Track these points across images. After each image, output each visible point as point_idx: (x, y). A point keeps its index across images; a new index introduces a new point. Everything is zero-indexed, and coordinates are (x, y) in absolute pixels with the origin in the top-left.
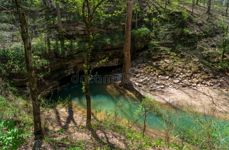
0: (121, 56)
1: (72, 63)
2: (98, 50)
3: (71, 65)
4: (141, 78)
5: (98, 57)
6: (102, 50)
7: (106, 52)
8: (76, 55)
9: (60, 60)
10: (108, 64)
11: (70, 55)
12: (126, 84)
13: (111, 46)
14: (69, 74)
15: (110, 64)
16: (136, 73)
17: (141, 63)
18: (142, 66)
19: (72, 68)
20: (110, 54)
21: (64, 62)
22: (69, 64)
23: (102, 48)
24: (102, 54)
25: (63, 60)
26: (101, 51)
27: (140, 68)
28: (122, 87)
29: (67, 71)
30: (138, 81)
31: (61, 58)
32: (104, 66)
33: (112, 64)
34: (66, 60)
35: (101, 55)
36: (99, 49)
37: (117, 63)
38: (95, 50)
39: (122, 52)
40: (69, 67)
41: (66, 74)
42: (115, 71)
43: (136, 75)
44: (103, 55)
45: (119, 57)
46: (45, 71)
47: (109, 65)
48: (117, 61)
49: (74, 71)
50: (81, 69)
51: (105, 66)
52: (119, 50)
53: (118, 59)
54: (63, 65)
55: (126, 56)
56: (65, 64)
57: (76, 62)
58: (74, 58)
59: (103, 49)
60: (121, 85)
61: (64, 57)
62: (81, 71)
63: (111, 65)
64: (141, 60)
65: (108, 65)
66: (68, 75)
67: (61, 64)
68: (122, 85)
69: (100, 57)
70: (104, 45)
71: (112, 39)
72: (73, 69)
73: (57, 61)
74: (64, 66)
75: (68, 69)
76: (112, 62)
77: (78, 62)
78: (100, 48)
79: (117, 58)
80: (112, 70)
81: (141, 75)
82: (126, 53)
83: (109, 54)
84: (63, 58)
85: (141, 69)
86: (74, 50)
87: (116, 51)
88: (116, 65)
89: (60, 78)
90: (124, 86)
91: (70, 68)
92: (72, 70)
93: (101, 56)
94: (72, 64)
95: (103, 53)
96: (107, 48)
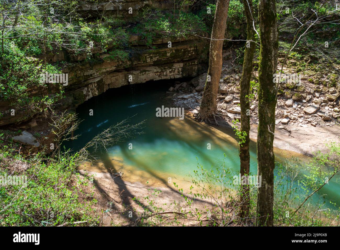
0: (186, 58)
1: (97, 72)
2: (144, 46)
3: (94, 78)
4: (235, 104)
5: (145, 61)
6: (153, 45)
7: (161, 51)
8: (105, 56)
9: (76, 66)
10: (164, 75)
11: (93, 54)
12: (211, 117)
13: (170, 37)
14: (91, 96)
15: (166, 75)
16: (223, 94)
17: (229, 73)
18: (232, 79)
19: (94, 83)
20: (168, 55)
21: (81, 70)
22: (91, 75)
23: (153, 40)
24: (154, 53)
25: (81, 67)
26: (150, 48)
27: (229, 83)
28: (203, 123)
29: (86, 89)
30: (231, 109)
31: (77, 62)
32: (154, 80)
33: (171, 74)
34: (88, 65)
35: (151, 55)
36: (147, 44)
37: (179, 72)
38: (140, 46)
39: (190, 51)
40: (90, 81)
41: (86, 96)
42: (175, 89)
43: (224, 98)
44: (155, 57)
45: (182, 61)
46: (52, 91)
47: (165, 78)
48: (180, 69)
49: (99, 91)
50: (109, 85)
51: (158, 78)
52: (185, 47)
53: (182, 65)
54: (79, 77)
55: (215, 59)
56: (83, 75)
57: (104, 70)
58: (101, 62)
59: (154, 43)
60: (201, 119)
61: (83, 60)
62: (109, 89)
63: (168, 77)
64: (227, 66)
65: (163, 78)
66: (89, 99)
67: (76, 76)
68: (203, 118)
69: (149, 60)
70: (157, 34)
71: (173, 23)
72: (96, 85)
73: (69, 69)
74: (81, 79)
75: (87, 86)
76: (171, 70)
77: (108, 70)
78: (150, 41)
79: (178, 62)
80: (170, 88)
81: (234, 97)
82: (215, 54)
83: (166, 53)
84: (81, 62)
85: (231, 86)
86: (104, 46)
87: (179, 48)
88: (178, 76)
89: (77, 105)
90: (208, 120)
91: (92, 83)
92: (95, 89)
93: (151, 58)
94: (96, 74)
95: (156, 51)
96: (162, 42)
